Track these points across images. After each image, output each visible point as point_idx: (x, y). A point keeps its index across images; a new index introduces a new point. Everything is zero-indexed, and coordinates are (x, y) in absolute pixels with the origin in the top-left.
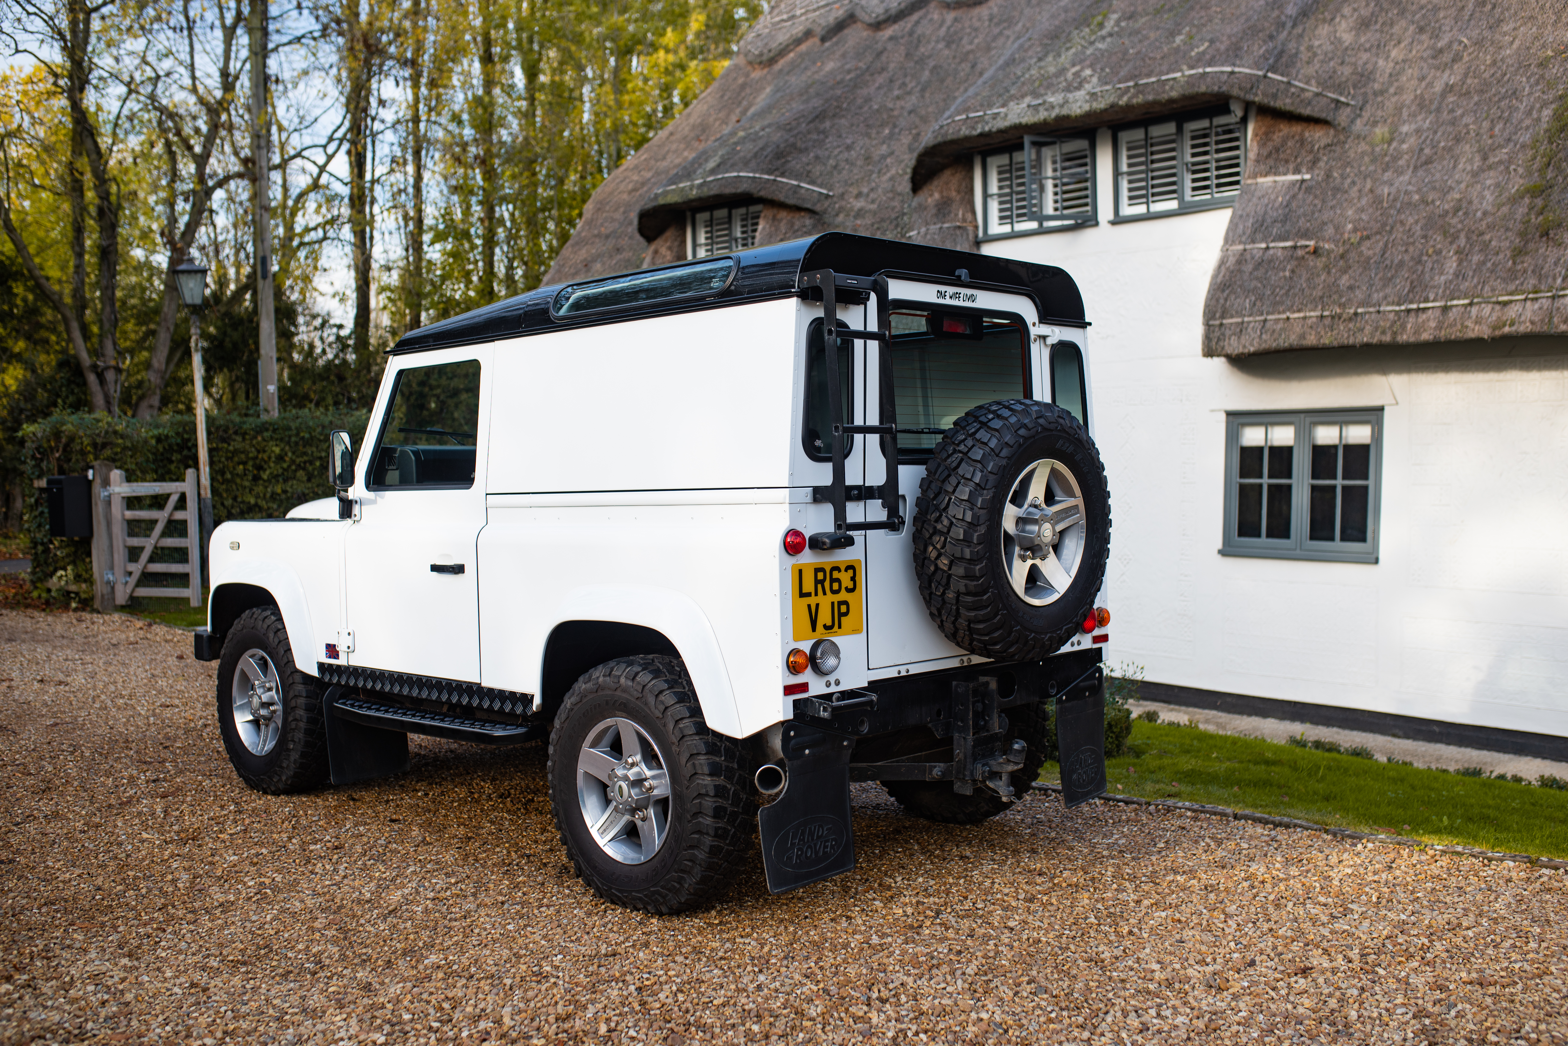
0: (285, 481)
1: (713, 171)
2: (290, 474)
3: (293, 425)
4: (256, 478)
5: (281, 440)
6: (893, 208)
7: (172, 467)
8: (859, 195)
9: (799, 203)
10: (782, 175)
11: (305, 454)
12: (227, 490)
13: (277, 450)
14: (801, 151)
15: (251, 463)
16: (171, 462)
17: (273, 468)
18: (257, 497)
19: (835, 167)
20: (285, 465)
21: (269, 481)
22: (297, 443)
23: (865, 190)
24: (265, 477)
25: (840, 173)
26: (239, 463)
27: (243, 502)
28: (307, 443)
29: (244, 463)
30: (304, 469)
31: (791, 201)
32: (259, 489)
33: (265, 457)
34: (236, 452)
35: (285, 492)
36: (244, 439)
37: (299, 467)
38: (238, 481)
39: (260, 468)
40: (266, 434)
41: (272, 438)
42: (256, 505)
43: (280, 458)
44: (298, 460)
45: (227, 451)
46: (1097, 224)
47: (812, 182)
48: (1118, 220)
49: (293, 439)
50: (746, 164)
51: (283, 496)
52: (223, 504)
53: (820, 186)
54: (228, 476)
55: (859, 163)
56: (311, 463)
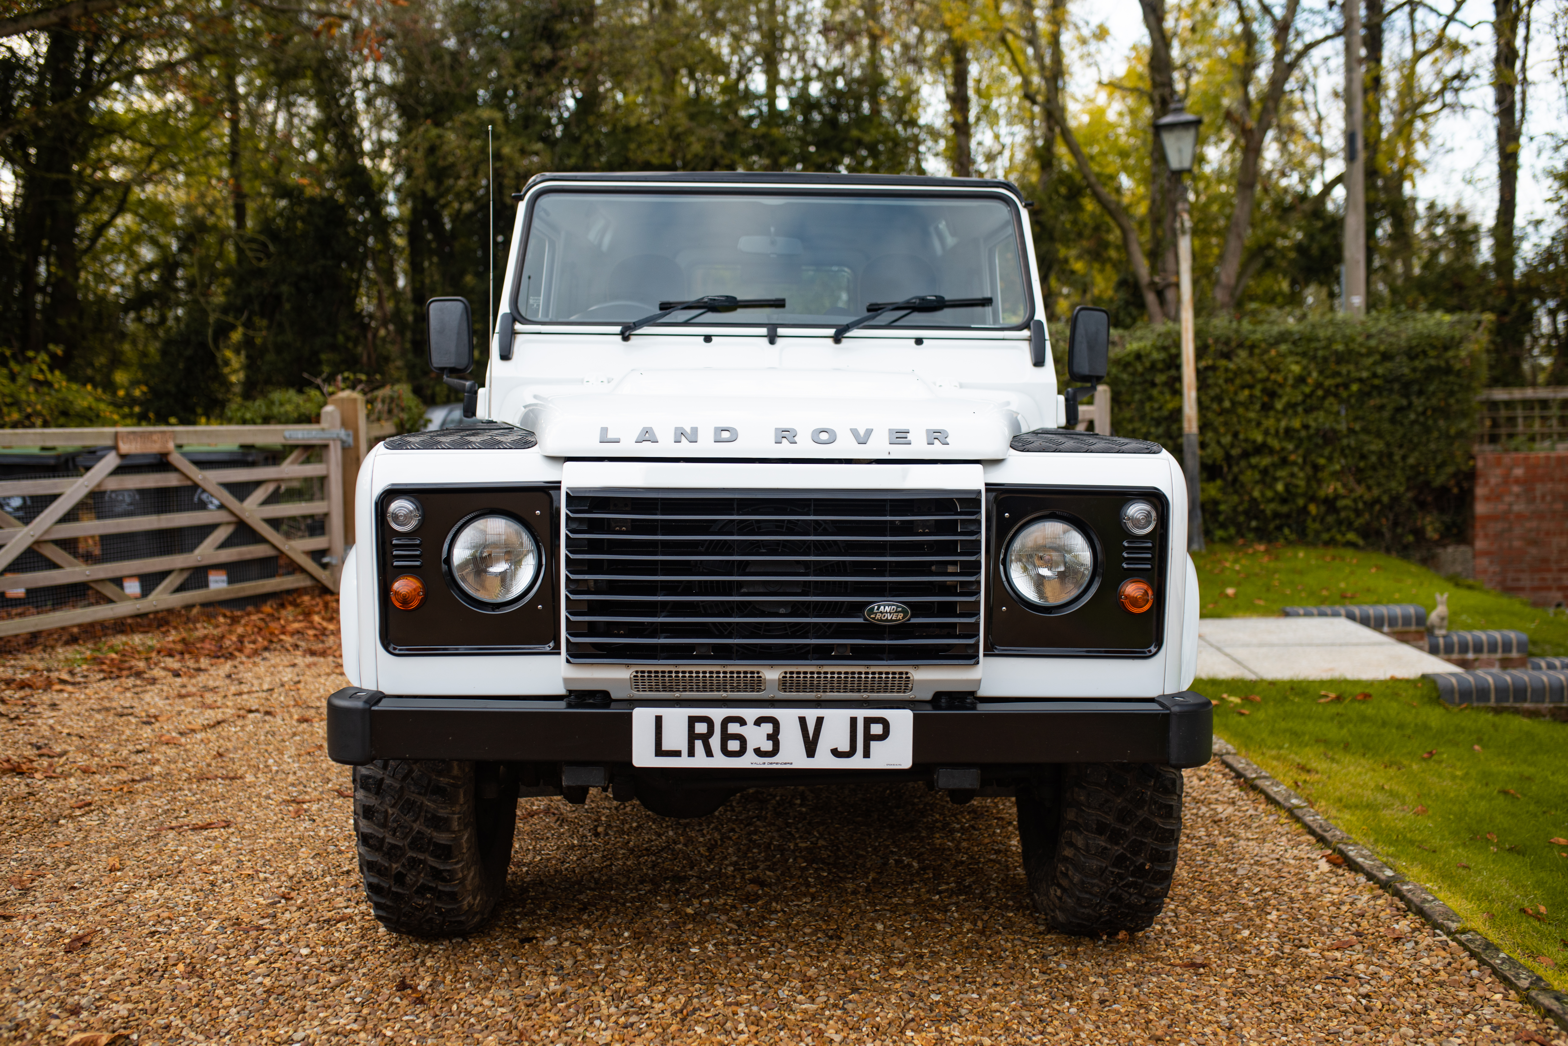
0: (1308, 411)
2: (1314, 401)
3: (1322, 334)
4: (1266, 408)
5: (1304, 354)
7: (1155, 392)
11: (1338, 374)
12: (1226, 424)
13: (1296, 369)
15: (1259, 387)
16: (1153, 385)
17: (1289, 395)
18: (1266, 433)
20: (1307, 390)
21: (1284, 412)
22: (1325, 359)
24: (1279, 406)
26: (1243, 387)
27: (1246, 440)
28: (1340, 358)
29: (1251, 387)
30: (1336, 395)
32: (1269, 422)
33: (1279, 378)
34: (1239, 372)
35: (1306, 427)
36: (1251, 354)
37: (1328, 393)
38: (1241, 410)
39: (1273, 395)
40: (1283, 348)
41: (1291, 353)
42: (1264, 445)
43: (1301, 380)
44: (1328, 383)
45: (1227, 370)
49: (1320, 353)
51: (1303, 433)
52: (1219, 443)
54: (1227, 404)
56: (1346, 386)
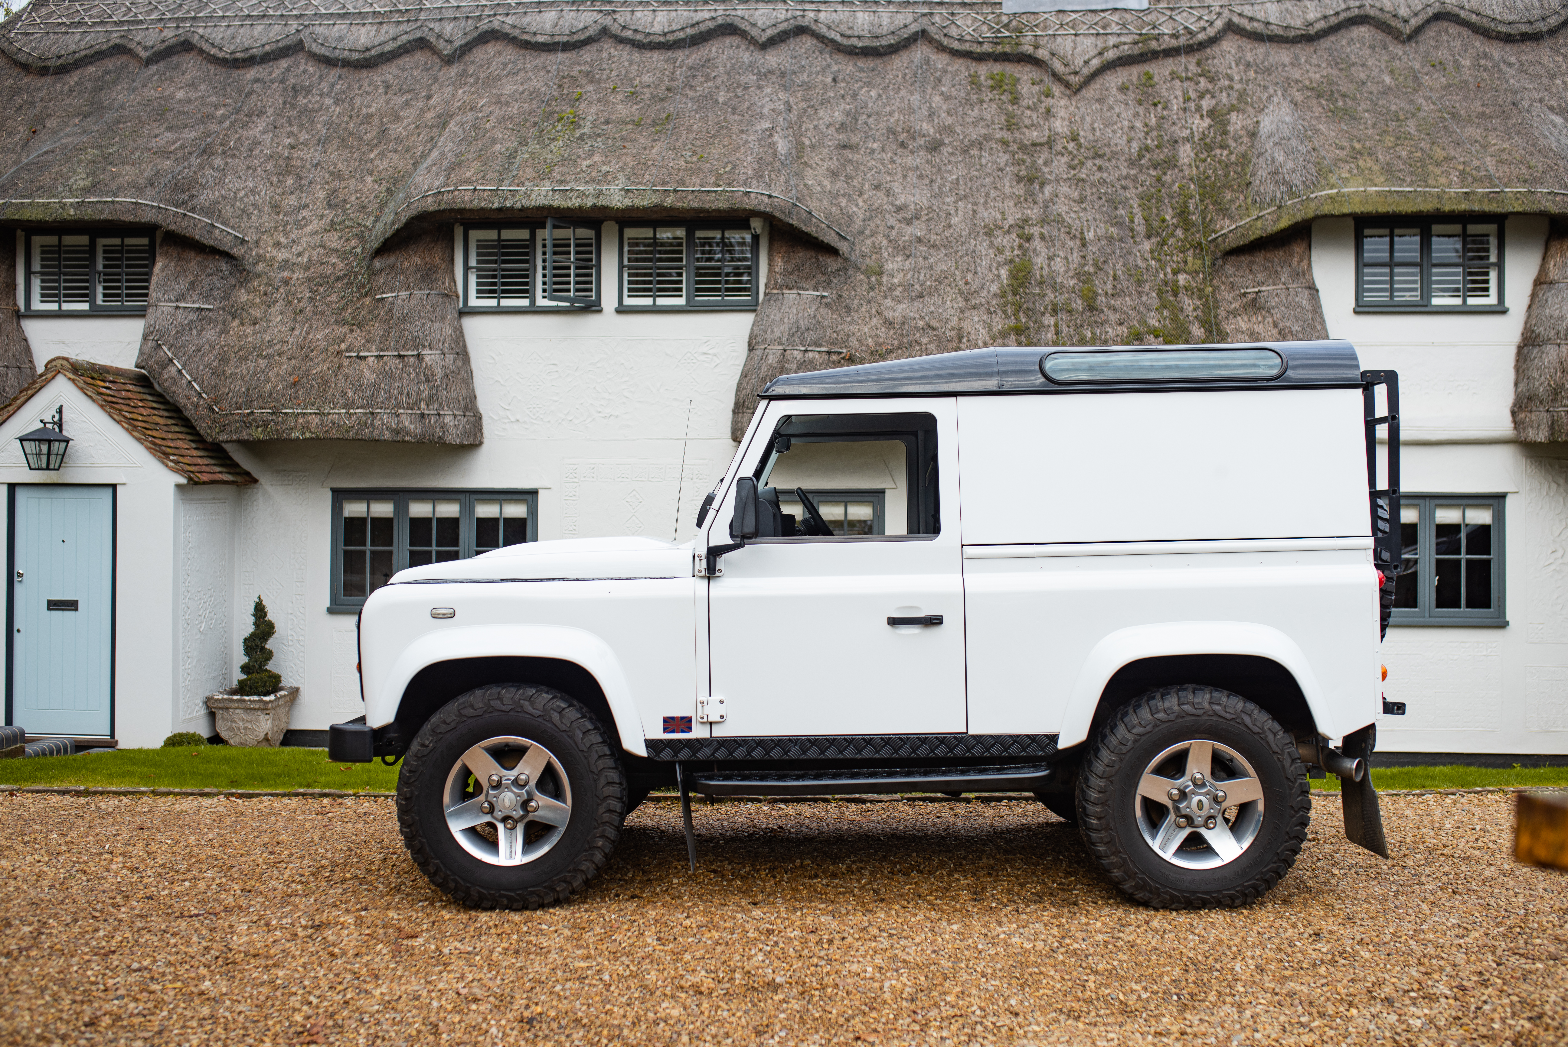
1: (87, 191)
6: (334, 265)
8: (277, 245)
9: (216, 244)
10: (193, 210)
14: (203, 186)
19: (243, 211)
23: (283, 240)
25: (249, 216)
31: (208, 241)
46: (600, 311)
47: (225, 224)
48: (622, 310)
50: (140, 190)
53: (233, 228)
55: (267, 209)
